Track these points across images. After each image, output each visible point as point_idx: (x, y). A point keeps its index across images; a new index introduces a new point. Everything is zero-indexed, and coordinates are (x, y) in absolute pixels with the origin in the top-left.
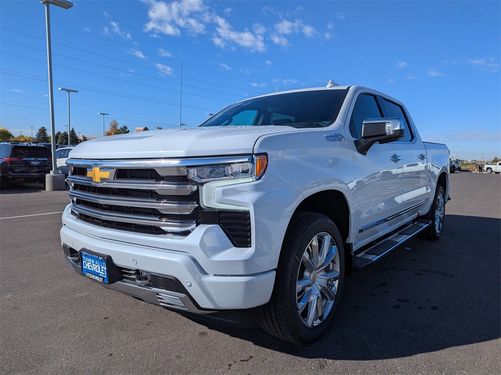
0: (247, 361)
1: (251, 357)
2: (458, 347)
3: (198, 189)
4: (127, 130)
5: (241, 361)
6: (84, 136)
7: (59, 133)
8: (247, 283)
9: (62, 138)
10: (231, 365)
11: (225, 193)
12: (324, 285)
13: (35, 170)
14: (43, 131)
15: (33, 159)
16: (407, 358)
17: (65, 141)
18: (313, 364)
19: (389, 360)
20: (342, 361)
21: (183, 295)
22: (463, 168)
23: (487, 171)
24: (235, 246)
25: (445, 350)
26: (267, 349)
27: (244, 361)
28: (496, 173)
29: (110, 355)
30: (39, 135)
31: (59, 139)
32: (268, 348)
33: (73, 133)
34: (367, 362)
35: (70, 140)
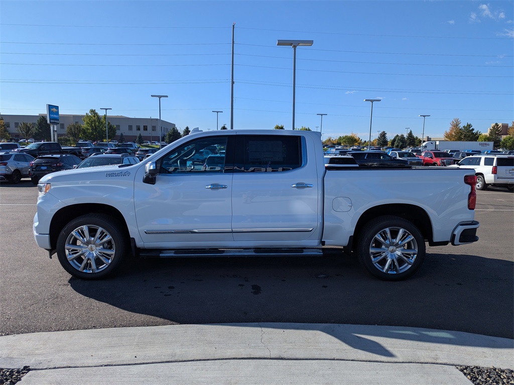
6: (428, 137)
7: (397, 136)
9: (399, 141)
14: (383, 135)
30: (379, 139)
33: (410, 135)
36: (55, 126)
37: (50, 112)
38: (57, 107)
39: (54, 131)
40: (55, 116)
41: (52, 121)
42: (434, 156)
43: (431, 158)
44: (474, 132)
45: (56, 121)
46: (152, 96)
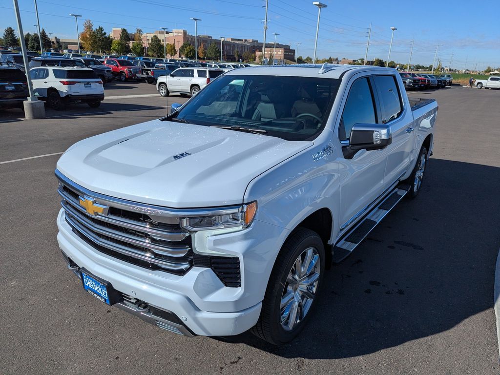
0: (236, 362)
1: (240, 358)
2: (415, 340)
3: (190, 236)
4: (103, 32)
5: (231, 363)
6: (56, 37)
7: (29, 35)
8: (237, 319)
9: (33, 41)
10: (223, 368)
11: (216, 242)
12: (305, 291)
13: (11, 95)
14: (10, 32)
15: (7, 83)
16: (372, 355)
17: (36, 44)
18: (292, 365)
19: (356, 358)
20: (317, 360)
21: (180, 326)
22: (454, 82)
23: (477, 86)
24: (226, 286)
25: (404, 344)
26: (253, 348)
27: (234, 363)
28: (486, 88)
29: (116, 358)
30: (6, 36)
31: (30, 42)
32: (254, 346)
33: (44, 34)
34: (337, 360)
35: (42, 43)
42: (118, 64)
43: (117, 66)
44: (106, 36)
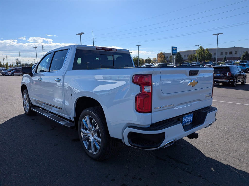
36: (175, 56)
37: (173, 50)
38: (176, 48)
39: (174, 58)
40: (175, 51)
41: (173, 54)
45: (175, 54)
46: (213, 35)
